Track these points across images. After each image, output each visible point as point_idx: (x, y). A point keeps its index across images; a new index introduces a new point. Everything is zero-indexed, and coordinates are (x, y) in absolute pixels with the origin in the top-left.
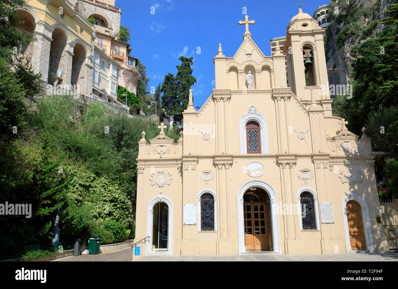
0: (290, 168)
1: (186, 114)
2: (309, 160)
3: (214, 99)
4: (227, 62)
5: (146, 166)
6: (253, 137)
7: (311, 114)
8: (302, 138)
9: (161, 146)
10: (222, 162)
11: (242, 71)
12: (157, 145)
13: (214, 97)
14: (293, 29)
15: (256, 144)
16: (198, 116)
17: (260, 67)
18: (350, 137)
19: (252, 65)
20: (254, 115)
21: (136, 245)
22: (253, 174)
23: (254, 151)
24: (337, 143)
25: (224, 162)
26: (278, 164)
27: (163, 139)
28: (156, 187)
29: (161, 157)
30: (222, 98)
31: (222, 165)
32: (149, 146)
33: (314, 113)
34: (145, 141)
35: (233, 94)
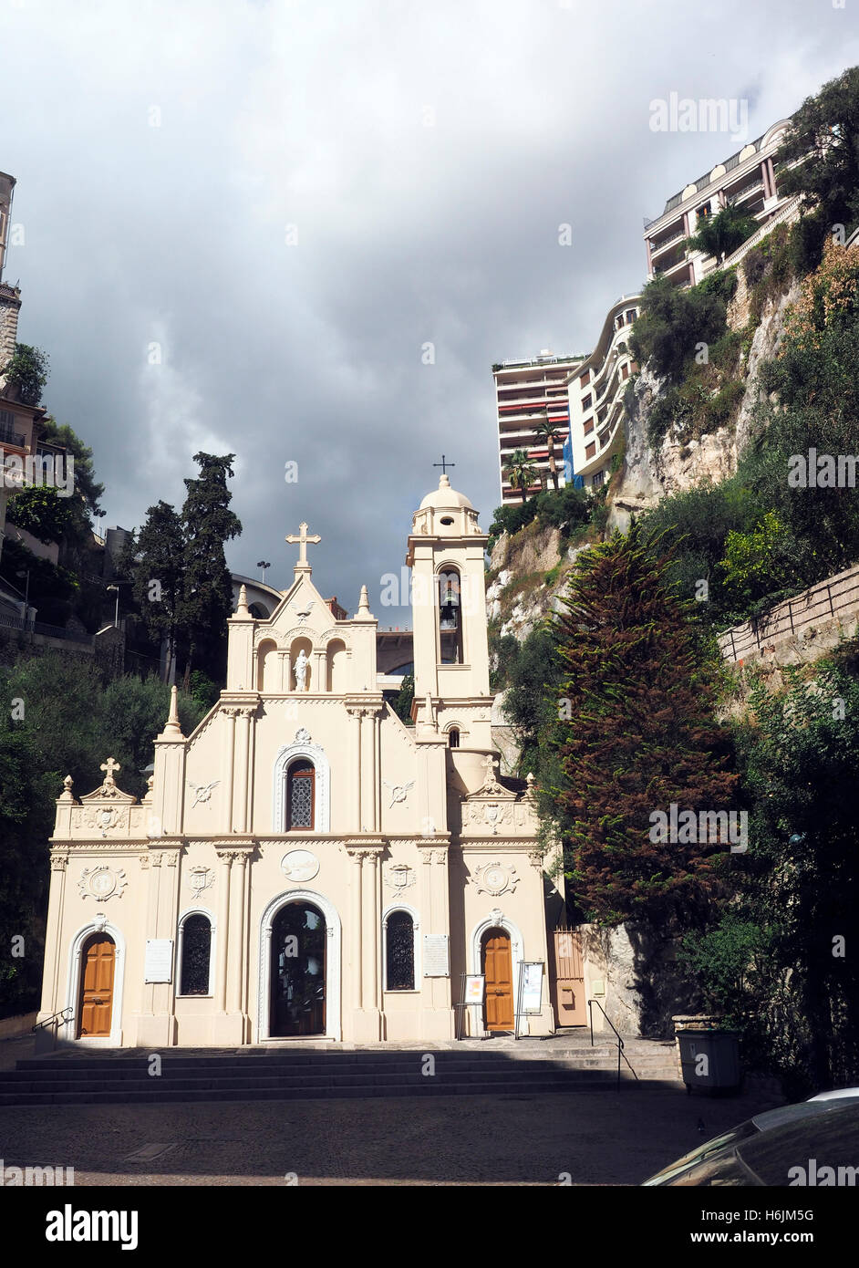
0: (370, 864)
1: (161, 743)
2: (412, 846)
3: (223, 711)
6: (301, 794)
7: (421, 749)
8: (400, 799)
9: (104, 811)
11: (286, 651)
13: (223, 707)
14: (420, 533)
15: (307, 810)
17: (324, 644)
18: (501, 795)
20: (304, 749)
21: (43, 1025)
22: (295, 876)
23: (301, 825)
25: (232, 851)
26: (349, 854)
27: (112, 794)
28: (90, 900)
29: (104, 836)
33: (427, 746)
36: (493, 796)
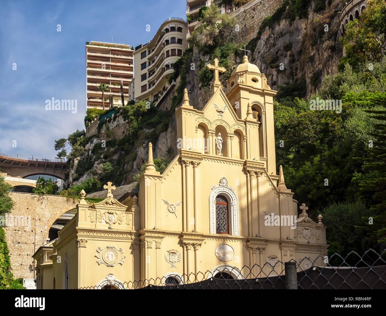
0: (260, 254)
2: (277, 246)
3: (181, 162)
4: (197, 116)
5: (90, 239)
6: (221, 214)
9: (109, 213)
10: (191, 242)
11: (213, 132)
13: (183, 159)
14: (243, 83)
15: (224, 223)
16: (162, 181)
17: (232, 131)
18: (310, 224)
19: (223, 125)
20: (225, 189)
23: (222, 231)
25: (193, 242)
26: (249, 248)
27: (113, 203)
28: (103, 266)
30: (192, 162)
31: (192, 245)
32: (93, 211)
33: (284, 195)
34: (85, 204)
35: (203, 159)
36: (307, 224)
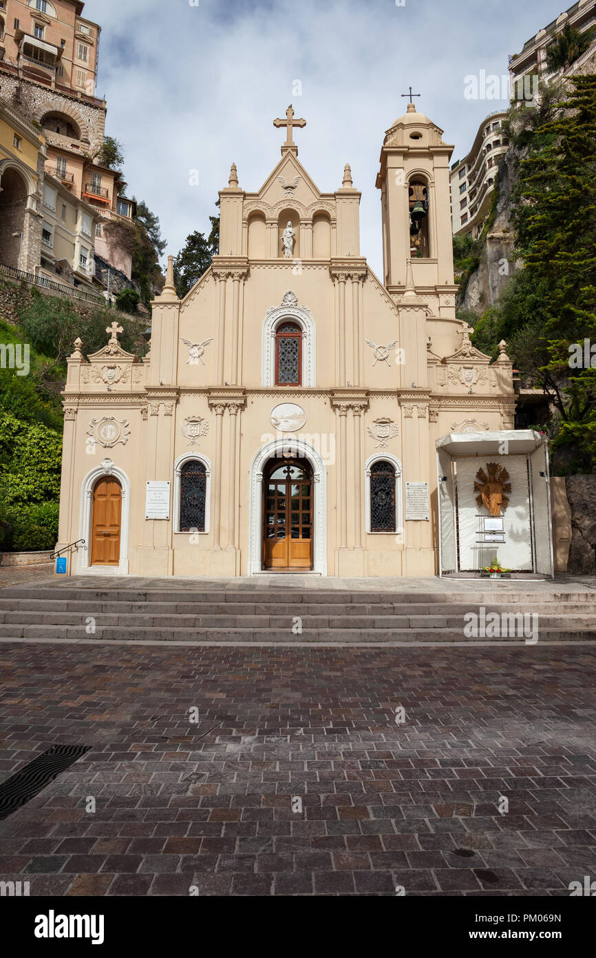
0: (354, 416)
1: (157, 304)
2: (393, 401)
3: (215, 275)
4: (246, 202)
5: (80, 407)
6: (289, 353)
7: (403, 312)
8: (382, 358)
9: (109, 368)
10: (223, 402)
11: (274, 222)
12: (102, 365)
13: (215, 271)
14: (392, 144)
15: (295, 368)
16: (181, 310)
17: (310, 215)
18: (476, 358)
19: (295, 209)
20: (291, 310)
21: (59, 555)
22: (283, 426)
23: (289, 381)
24: (450, 370)
26: (334, 407)
27: (116, 353)
28: (98, 447)
29: (109, 390)
30: (230, 274)
31: (225, 407)
32: (87, 367)
33: (408, 309)
34: (78, 357)
35: (253, 266)
36: (468, 359)
